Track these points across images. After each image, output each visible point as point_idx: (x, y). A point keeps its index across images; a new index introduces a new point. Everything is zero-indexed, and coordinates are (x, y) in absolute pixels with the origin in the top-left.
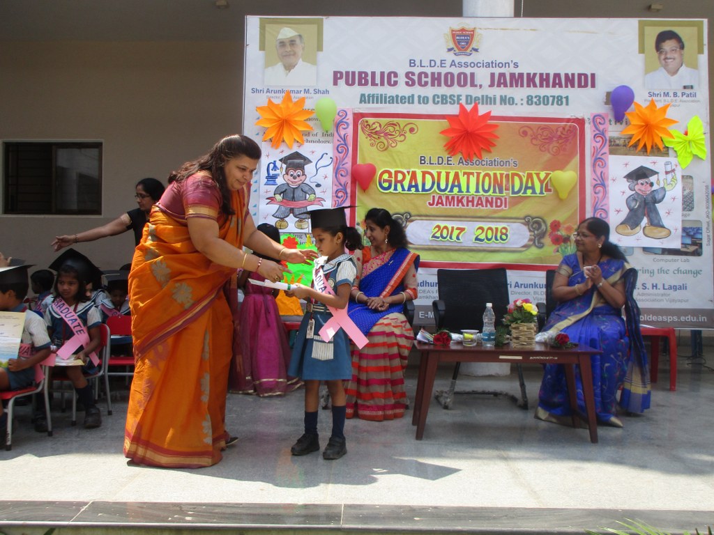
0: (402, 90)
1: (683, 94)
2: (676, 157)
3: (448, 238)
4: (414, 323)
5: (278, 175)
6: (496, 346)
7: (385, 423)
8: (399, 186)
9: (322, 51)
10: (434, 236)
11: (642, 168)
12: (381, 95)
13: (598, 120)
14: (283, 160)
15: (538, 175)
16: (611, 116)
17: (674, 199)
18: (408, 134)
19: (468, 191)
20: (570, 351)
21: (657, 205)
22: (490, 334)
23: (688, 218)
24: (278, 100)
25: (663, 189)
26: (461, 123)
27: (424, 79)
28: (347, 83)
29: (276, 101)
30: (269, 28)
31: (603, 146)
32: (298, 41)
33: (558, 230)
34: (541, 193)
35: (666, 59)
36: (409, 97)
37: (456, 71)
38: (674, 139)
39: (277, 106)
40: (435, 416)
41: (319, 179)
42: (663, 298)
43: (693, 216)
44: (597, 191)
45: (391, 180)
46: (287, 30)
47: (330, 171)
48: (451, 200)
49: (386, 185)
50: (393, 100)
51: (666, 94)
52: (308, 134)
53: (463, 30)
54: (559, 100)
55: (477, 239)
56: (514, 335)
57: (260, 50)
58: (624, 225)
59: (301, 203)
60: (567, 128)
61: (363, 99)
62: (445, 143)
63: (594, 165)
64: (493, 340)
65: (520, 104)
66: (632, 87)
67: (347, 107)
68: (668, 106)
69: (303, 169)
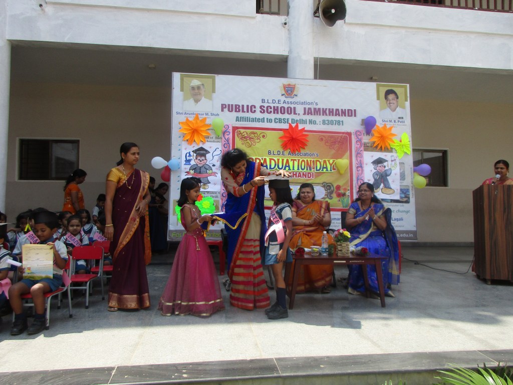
0: (258, 115)
1: (398, 121)
2: (396, 153)
6: (330, 254)
9: (215, 93)
11: (380, 158)
12: (247, 117)
13: (358, 134)
14: (195, 152)
15: (329, 161)
16: (364, 132)
17: (396, 174)
18: (262, 139)
19: (293, 169)
20: (368, 257)
21: (387, 177)
22: (326, 249)
23: (402, 184)
25: (390, 169)
26: (290, 133)
27: (269, 110)
28: (229, 110)
29: (190, 119)
30: (185, 79)
32: (202, 87)
33: (340, 190)
34: (331, 170)
35: (390, 103)
36: (262, 119)
37: (286, 106)
38: (395, 144)
39: (191, 122)
41: (214, 162)
43: (405, 183)
44: (358, 170)
46: (195, 81)
50: (253, 120)
52: (208, 137)
53: (289, 85)
54: (338, 123)
56: (339, 249)
57: (181, 91)
59: (204, 175)
60: (343, 137)
61: (238, 119)
62: (280, 144)
63: (357, 156)
64: (327, 252)
65: (319, 124)
66: (375, 116)
67: (229, 123)
68: (392, 127)
69: (205, 157)
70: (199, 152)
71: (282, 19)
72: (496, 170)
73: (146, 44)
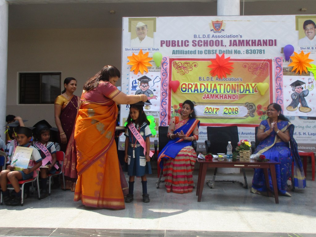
0: (191, 48)
1: (315, 48)
2: (313, 76)
3: (212, 113)
4: (197, 150)
5: (137, 86)
6: (233, 160)
7: (184, 194)
8: (190, 90)
9: (156, 32)
10: (205, 112)
11: (298, 81)
12: (182, 50)
13: (278, 60)
14: (139, 80)
15: (251, 85)
16: (284, 58)
17: (313, 95)
18: (194, 68)
19: (220, 92)
20: (266, 162)
21: (305, 97)
24: (137, 54)
25: (308, 90)
26: (217, 62)
27: (200, 43)
28: (167, 46)
29: (136, 54)
30: (133, 22)
31: (280, 71)
32: (145, 28)
33: (261, 109)
34: (253, 92)
35: (308, 32)
36: (194, 51)
37: (214, 39)
38: (312, 68)
39: (136, 56)
40: (206, 191)
41: (155, 88)
42: (309, 139)
44: (278, 92)
45: (186, 88)
46: (140, 23)
47: (159, 84)
48: (212, 96)
49: (184, 90)
50: (187, 52)
51: (309, 48)
52: (150, 68)
53: (217, 21)
54: (260, 52)
55: (224, 113)
56: (241, 156)
57: (129, 32)
58: (290, 107)
60: (264, 64)
61: (174, 52)
62: (210, 71)
63: (276, 80)
65: (243, 53)
66: (293, 45)
67: (167, 56)
68: (309, 53)
69: (148, 83)
70: (143, 80)
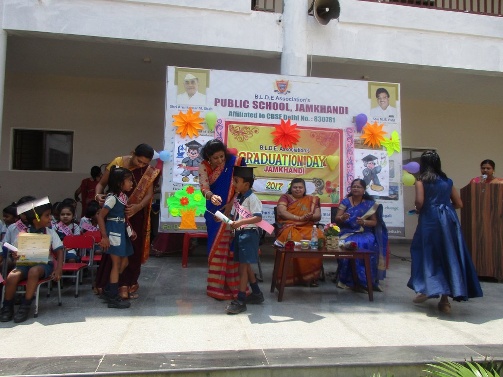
0: (251, 110)
1: (389, 120)
3: (275, 189)
5: (184, 153)
6: (319, 248)
8: (249, 160)
9: (209, 87)
10: (267, 188)
11: (370, 156)
12: (240, 112)
13: (349, 131)
14: (187, 145)
15: (320, 157)
16: (355, 129)
17: (385, 172)
18: (254, 134)
19: (285, 164)
20: (357, 251)
21: (377, 174)
22: (316, 242)
23: (393, 181)
25: (380, 166)
26: (282, 129)
27: (262, 105)
28: (222, 105)
29: (184, 113)
30: (180, 73)
31: (351, 144)
32: (196, 81)
33: (330, 186)
34: (322, 166)
35: (381, 102)
36: (255, 114)
37: (279, 102)
38: (385, 142)
39: (184, 115)
43: (394, 180)
44: (348, 167)
46: (190, 75)
48: (275, 169)
50: (246, 115)
52: (201, 131)
53: (282, 81)
54: (330, 120)
56: (329, 243)
57: (175, 84)
59: (196, 168)
60: (334, 134)
61: (231, 114)
62: (273, 139)
63: (347, 153)
64: (317, 245)
65: (310, 121)
66: (366, 114)
67: (222, 118)
68: (383, 125)
69: (197, 150)
71: (276, 16)
72: (483, 170)
73: (141, 38)
